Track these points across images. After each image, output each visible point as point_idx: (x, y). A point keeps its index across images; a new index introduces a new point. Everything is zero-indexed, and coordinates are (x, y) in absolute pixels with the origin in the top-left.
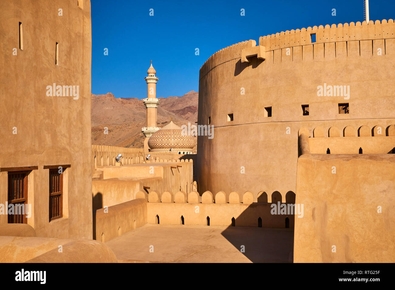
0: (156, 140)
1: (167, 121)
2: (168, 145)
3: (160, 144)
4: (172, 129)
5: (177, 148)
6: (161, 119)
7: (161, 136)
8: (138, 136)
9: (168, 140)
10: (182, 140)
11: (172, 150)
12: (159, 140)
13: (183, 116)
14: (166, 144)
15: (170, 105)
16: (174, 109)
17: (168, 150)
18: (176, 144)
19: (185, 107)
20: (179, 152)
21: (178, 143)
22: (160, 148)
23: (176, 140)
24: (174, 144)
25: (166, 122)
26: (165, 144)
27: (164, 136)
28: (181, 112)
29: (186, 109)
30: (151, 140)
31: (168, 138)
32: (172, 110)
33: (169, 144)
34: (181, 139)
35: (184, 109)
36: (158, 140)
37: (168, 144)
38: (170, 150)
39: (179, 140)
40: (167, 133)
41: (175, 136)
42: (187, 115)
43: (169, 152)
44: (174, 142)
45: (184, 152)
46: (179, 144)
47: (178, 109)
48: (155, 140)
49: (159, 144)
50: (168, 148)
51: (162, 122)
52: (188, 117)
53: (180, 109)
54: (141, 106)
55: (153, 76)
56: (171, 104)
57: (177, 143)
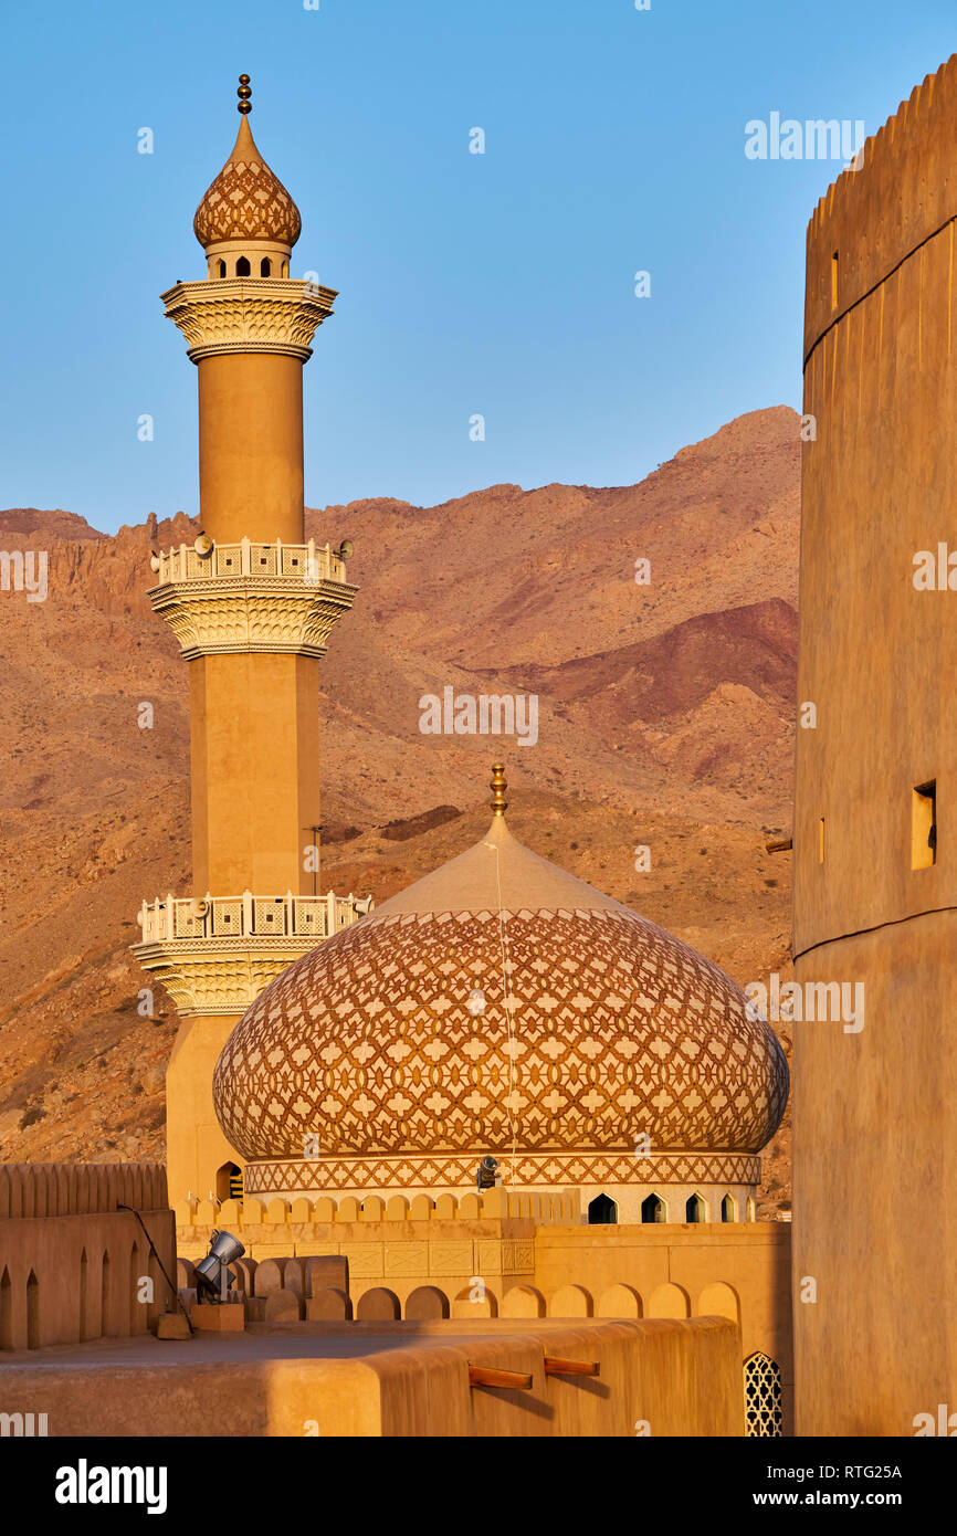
0: (316, 1055)
1: (453, 800)
2: (457, 1114)
3: (364, 1105)
4: (505, 917)
5: (568, 1147)
6: (381, 770)
7: (374, 1007)
8: (92, 995)
9: (455, 1049)
10: (627, 1047)
11: (502, 1170)
12: (347, 1053)
13: (653, 735)
14: (438, 1103)
15: (487, 595)
16: (542, 645)
17: (453, 1172)
18: (554, 1101)
19: (676, 616)
20: (589, 1194)
21: (574, 1089)
22: (362, 1152)
23: (553, 1048)
24: (535, 1102)
25: (444, 815)
26: (418, 1104)
27: (407, 1006)
28: (630, 675)
29: (696, 638)
30: (255, 1058)
31: (457, 1027)
32: (519, 656)
33: (476, 1102)
34: (620, 1034)
35: (672, 638)
36: (331, 1054)
37: (457, 1102)
38: (486, 1179)
39: (591, 1048)
40: (447, 968)
41: (548, 1003)
42: (703, 718)
43: (467, 1191)
44: (535, 1079)
45: (660, 1191)
46: (592, 1101)
47: (591, 651)
48: (301, 1055)
49: (348, 1106)
50: (463, 1149)
51: (391, 817)
52: (724, 750)
53: (612, 643)
54: (119, 619)
55: (266, 267)
56: (503, 587)
57: (563, 1092)
